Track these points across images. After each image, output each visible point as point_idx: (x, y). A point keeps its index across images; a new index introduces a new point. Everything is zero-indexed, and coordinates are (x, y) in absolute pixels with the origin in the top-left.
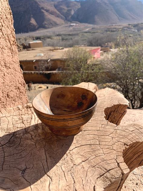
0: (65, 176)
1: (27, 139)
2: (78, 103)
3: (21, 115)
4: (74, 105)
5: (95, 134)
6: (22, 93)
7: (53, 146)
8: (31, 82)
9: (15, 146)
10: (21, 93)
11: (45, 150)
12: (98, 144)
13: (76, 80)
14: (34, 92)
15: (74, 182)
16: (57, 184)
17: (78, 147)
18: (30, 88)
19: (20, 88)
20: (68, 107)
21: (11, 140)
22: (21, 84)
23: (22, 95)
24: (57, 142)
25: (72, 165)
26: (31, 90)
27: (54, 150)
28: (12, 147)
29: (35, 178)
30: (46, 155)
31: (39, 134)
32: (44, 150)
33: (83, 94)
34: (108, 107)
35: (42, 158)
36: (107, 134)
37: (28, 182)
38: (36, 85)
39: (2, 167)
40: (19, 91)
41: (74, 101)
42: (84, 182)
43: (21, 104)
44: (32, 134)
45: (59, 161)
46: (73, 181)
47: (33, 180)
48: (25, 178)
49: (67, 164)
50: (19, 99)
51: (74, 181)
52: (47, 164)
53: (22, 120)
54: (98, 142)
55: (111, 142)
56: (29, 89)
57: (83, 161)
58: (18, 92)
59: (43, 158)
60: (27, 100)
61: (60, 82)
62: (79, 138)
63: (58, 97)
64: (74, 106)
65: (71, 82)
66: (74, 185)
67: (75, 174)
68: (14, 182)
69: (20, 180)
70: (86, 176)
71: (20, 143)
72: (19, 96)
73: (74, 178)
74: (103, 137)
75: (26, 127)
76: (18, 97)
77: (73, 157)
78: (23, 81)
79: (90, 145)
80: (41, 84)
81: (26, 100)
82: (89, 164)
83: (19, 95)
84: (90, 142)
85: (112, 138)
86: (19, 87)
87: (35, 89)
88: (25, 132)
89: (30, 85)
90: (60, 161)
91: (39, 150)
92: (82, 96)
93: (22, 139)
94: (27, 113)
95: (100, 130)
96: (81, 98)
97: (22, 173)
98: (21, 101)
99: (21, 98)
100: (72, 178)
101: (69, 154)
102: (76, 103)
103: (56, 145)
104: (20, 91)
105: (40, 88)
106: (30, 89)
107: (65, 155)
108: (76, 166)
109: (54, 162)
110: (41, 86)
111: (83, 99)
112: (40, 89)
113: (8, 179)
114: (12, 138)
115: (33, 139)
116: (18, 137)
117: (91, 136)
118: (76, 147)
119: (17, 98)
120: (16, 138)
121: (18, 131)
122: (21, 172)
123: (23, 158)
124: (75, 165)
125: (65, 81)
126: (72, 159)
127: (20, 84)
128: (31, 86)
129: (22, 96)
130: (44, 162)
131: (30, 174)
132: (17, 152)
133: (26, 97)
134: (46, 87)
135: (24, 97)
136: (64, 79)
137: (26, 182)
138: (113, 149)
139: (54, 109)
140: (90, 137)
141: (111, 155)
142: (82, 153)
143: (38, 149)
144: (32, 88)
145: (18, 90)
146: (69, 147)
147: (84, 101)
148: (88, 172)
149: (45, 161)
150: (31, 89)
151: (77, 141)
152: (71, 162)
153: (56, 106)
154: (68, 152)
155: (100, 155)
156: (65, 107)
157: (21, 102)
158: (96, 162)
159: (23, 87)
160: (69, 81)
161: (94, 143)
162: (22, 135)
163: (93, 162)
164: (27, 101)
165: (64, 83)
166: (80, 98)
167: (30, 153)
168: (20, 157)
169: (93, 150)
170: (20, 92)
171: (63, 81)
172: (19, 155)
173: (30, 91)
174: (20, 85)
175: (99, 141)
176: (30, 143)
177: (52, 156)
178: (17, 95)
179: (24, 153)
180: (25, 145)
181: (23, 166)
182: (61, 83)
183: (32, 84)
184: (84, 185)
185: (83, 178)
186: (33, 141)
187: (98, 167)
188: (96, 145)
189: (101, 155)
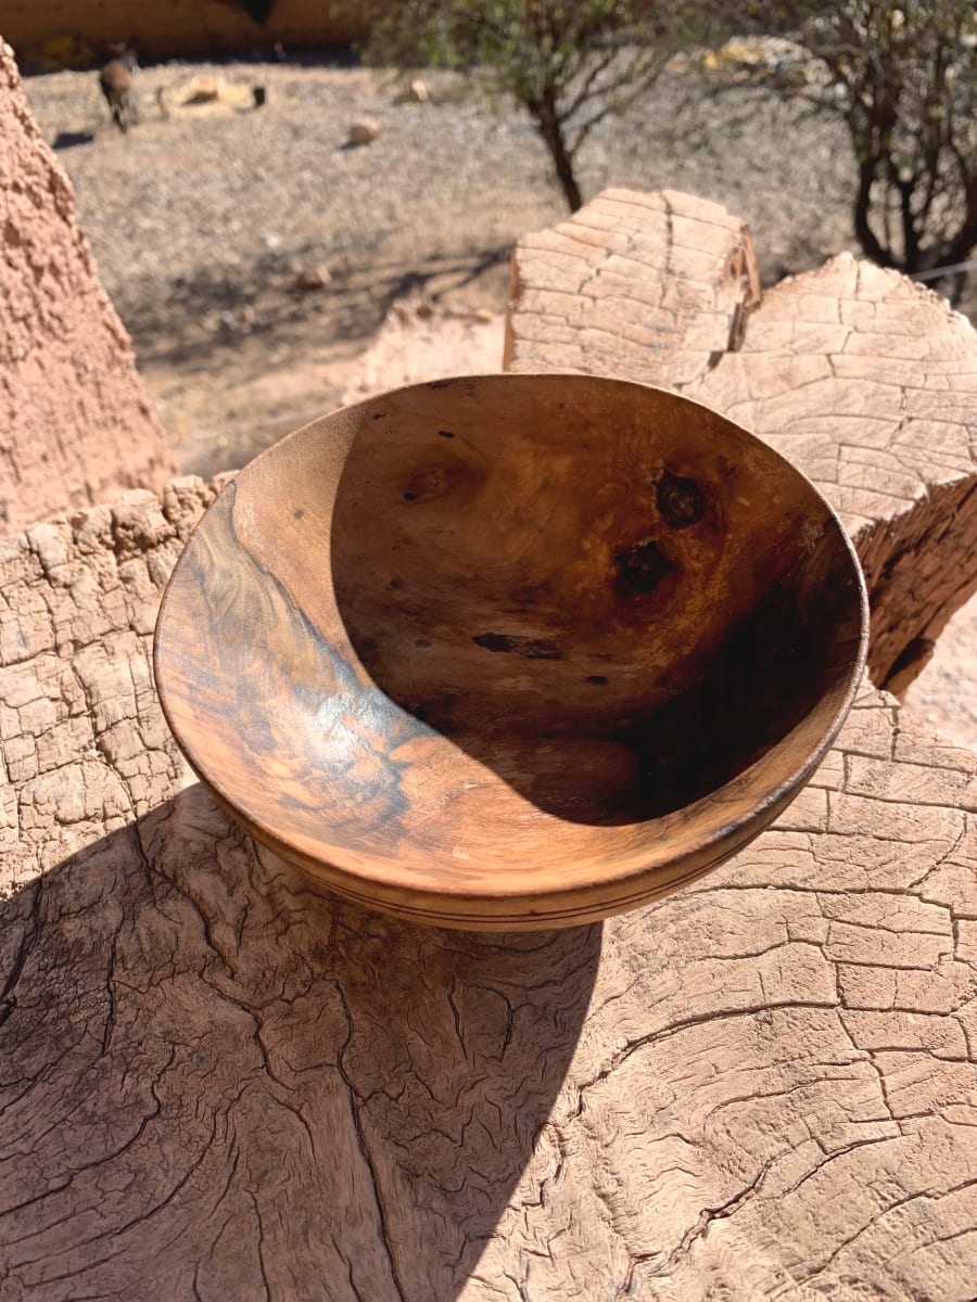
1: (165, 963)
2: (619, 557)
3: (78, 645)
4: (581, 566)
5: (796, 874)
6: (55, 271)
7: (419, 1046)
8: (121, 47)
9: (66, 1078)
10: (47, 280)
11: (354, 1091)
12: (833, 998)
13: (483, 21)
14: (158, 140)
17: (649, 1038)
18: (122, 106)
19: (29, 229)
20: (524, 597)
21: (17, 990)
22: (29, 190)
23: (57, 289)
24: (448, 981)
25: (621, 1266)
26: (135, 123)
27: (439, 1088)
28: (39, 1091)
30: (369, 1162)
31: (269, 898)
32: (342, 1101)
33: (671, 467)
34: (880, 523)
35: (342, 1203)
36: (904, 870)
38: (164, 75)
40: (21, 262)
41: (583, 533)
43: (70, 371)
44: (210, 897)
45: (495, 1216)
49: (578, 1250)
50: (38, 334)
52: (394, 1271)
53: (94, 715)
54: (829, 973)
55: (948, 967)
56: (116, 117)
57: (713, 1214)
58: (17, 276)
59: (346, 1193)
60: (108, 327)
61: (355, 46)
62: (653, 928)
63: (410, 497)
64: (579, 587)
65: (442, 38)
71: (111, 1020)
72: (36, 305)
74: (867, 909)
75: (143, 810)
76: (24, 319)
77: (620, 1166)
78: (36, 161)
79: (753, 1011)
80: (207, 68)
81: (102, 330)
82: (766, 1246)
83: (27, 301)
84: (752, 981)
85: (954, 918)
86: (17, 223)
87: (165, 117)
88: (138, 881)
89: (118, 82)
90: (510, 1224)
91: (295, 1100)
92: (661, 486)
93: (119, 974)
94: (121, 621)
95: (835, 824)
96: (649, 501)
98: (66, 352)
99: (59, 318)
101: (573, 1131)
102: (602, 555)
103: (450, 1027)
104: (29, 258)
105: (201, 98)
106: (124, 116)
107: (543, 1140)
108: (658, 1273)
109: (455, 1235)
110: (209, 88)
111: (677, 523)
112: (203, 111)
114: (29, 968)
115: (220, 959)
116: (79, 943)
117: (756, 898)
118: (633, 1045)
119: (17, 330)
120: (66, 955)
121: (72, 861)
123: (164, 1218)
124: (644, 1257)
125: (392, 35)
126: (610, 1188)
127: (16, 188)
128: (125, 89)
129: (57, 307)
130: (358, 1248)
132: (99, 1150)
133: (102, 305)
134: (243, 95)
135: (78, 304)
136: (381, 17)
138: (971, 1060)
139: (387, 627)
140: (751, 917)
141: (960, 1134)
142: (697, 1117)
143: (290, 1081)
144: (141, 109)
145: (16, 254)
146: (573, 1046)
147: (688, 546)
149: (372, 1228)
150: (134, 110)
151: (637, 961)
152: (604, 1231)
153: (399, 596)
154: (563, 1105)
155: (858, 1137)
156: (489, 597)
157: (63, 360)
158: (834, 1221)
159: (49, 213)
160: (431, 36)
161: (795, 984)
162: (113, 916)
163: (807, 1226)
164: (114, 332)
165: (390, 51)
166: (644, 501)
167: (220, 1148)
168: (136, 1205)
169: (791, 1077)
170: (38, 271)
171: (376, 33)
172: (118, 1180)
173: (123, 128)
174: (24, 202)
175: (838, 964)
176: (200, 1022)
177: (430, 1162)
178: (10, 308)
179: (168, 1148)
180: (155, 1051)
182: (365, 57)
183: (136, 69)
186: (228, 986)
187: (853, 1281)
188: (817, 1016)
189: (869, 1132)
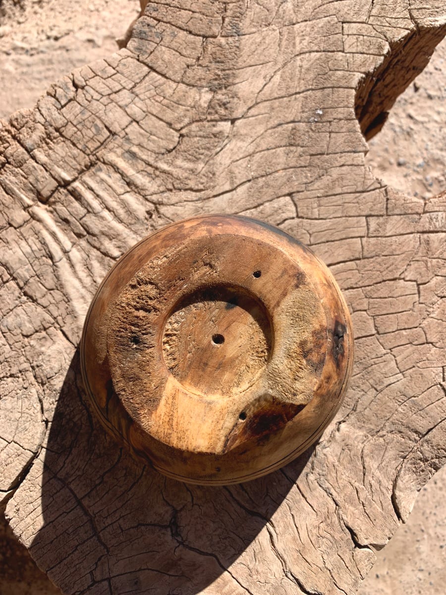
0: (303, 495)
5: (352, 282)
9: (83, 444)
12: (374, 332)
15: (337, 505)
16: (292, 529)
28: (75, 451)
29: (219, 535)
34: (368, 74)
36: (396, 268)
37: (207, 554)
39: (99, 540)
42: (362, 495)
46: (332, 502)
47: (218, 543)
48: (192, 545)
51: (334, 500)
54: (371, 322)
55: (417, 307)
66: (338, 514)
67: (329, 478)
68: (169, 573)
69: (181, 559)
70: (362, 474)
73: (332, 491)
82: (360, 428)
85: (418, 285)
95: (366, 254)
97: (172, 535)
100: (325, 494)
113: (147, 571)
122: (169, 533)
123: (143, 481)
131: (199, 527)
132: (109, 465)
137: (202, 558)
138: (428, 343)
141: (425, 372)
148: (365, 459)
155: (388, 382)
158: (383, 414)
168: (131, 479)
169: (361, 367)
172: (120, 473)
175: (374, 317)
181: (162, 511)
184: (366, 503)
185: (356, 484)
187: (391, 432)
188: (368, 340)
189: (392, 380)
